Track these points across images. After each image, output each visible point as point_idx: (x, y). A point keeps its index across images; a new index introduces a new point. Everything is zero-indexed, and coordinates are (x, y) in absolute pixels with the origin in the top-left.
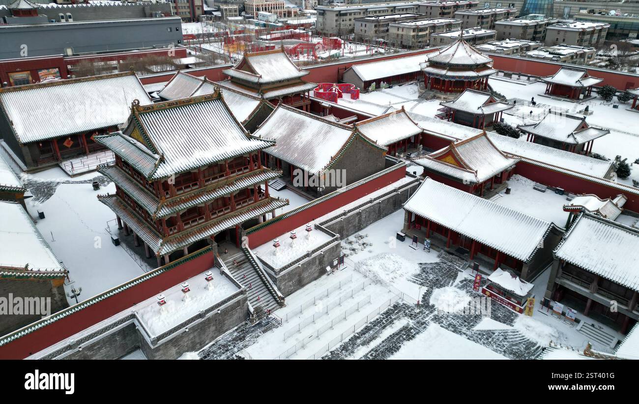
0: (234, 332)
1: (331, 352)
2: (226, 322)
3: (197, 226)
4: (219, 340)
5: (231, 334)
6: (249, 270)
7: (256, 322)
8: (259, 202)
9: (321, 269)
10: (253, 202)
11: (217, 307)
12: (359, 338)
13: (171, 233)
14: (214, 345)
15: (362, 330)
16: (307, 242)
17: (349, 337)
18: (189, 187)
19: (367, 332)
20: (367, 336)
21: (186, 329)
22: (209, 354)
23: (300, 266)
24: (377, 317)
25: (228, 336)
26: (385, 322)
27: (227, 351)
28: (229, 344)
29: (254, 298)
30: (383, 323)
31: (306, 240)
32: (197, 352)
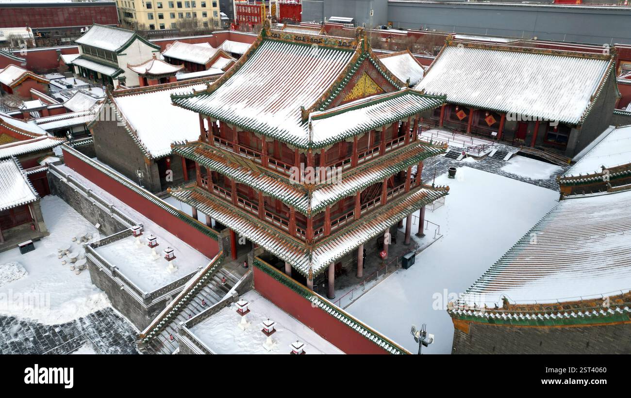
3: (221, 200)
32: (110, 306)
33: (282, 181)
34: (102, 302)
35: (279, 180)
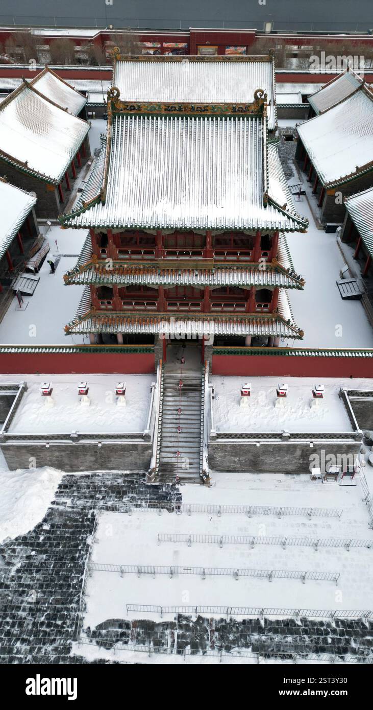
0: (122, 476)
1: (200, 618)
2: (113, 459)
3: (141, 313)
4: (98, 476)
5: (117, 476)
6: (193, 404)
7: (154, 482)
8: (254, 314)
9: (303, 463)
10: (243, 309)
11: (99, 438)
12: (261, 630)
13: (103, 307)
14: (87, 476)
15: (278, 622)
16: (305, 411)
17: (247, 617)
18: (139, 253)
19: (283, 632)
20: (276, 640)
21: (47, 443)
22: (72, 486)
23: (258, 445)
24: (325, 620)
25: (111, 476)
26: (330, 641)
27: (92, 497)
28: (103, 489)
29: (173, 447)
30: (325, 641)
31: (306, 407)
32: (65, 474)
33: (238, 268)
34: (54, 477)
35: (235, 268)
